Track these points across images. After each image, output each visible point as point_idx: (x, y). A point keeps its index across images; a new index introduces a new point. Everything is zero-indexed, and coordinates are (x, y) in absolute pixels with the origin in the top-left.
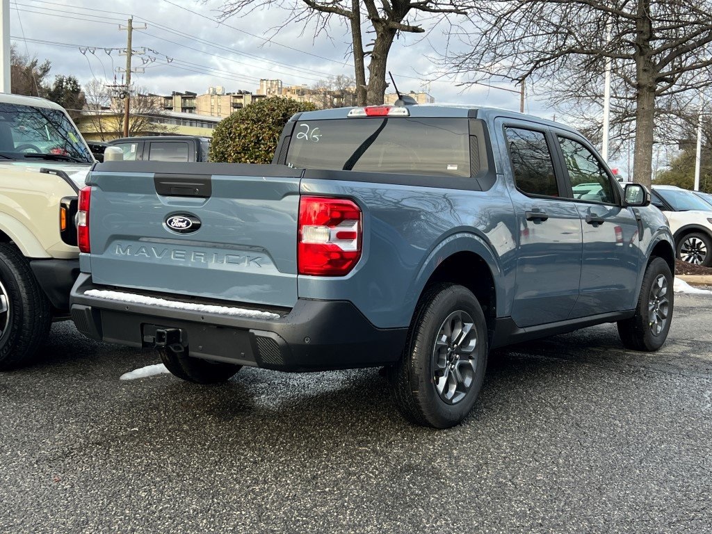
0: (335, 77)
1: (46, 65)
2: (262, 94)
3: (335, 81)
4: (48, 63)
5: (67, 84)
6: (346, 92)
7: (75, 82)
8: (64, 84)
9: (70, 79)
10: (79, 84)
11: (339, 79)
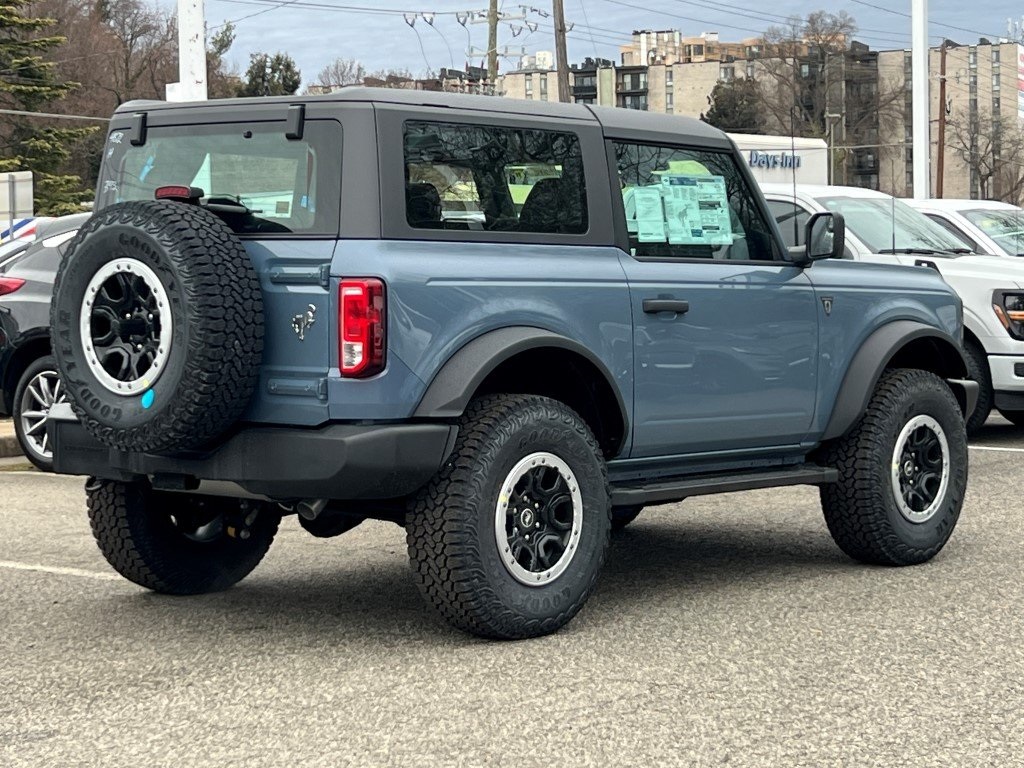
0: (805, 17)
1: (224, 33)
2: (636, 64)
3: (804, 24)
4: (229, 28)
5: (274, 71)
6: (830, 49)
7: (288, 66)
8: (268, 71)
9: (278, 60)
10: (296, 69)
11: (812, 21)
